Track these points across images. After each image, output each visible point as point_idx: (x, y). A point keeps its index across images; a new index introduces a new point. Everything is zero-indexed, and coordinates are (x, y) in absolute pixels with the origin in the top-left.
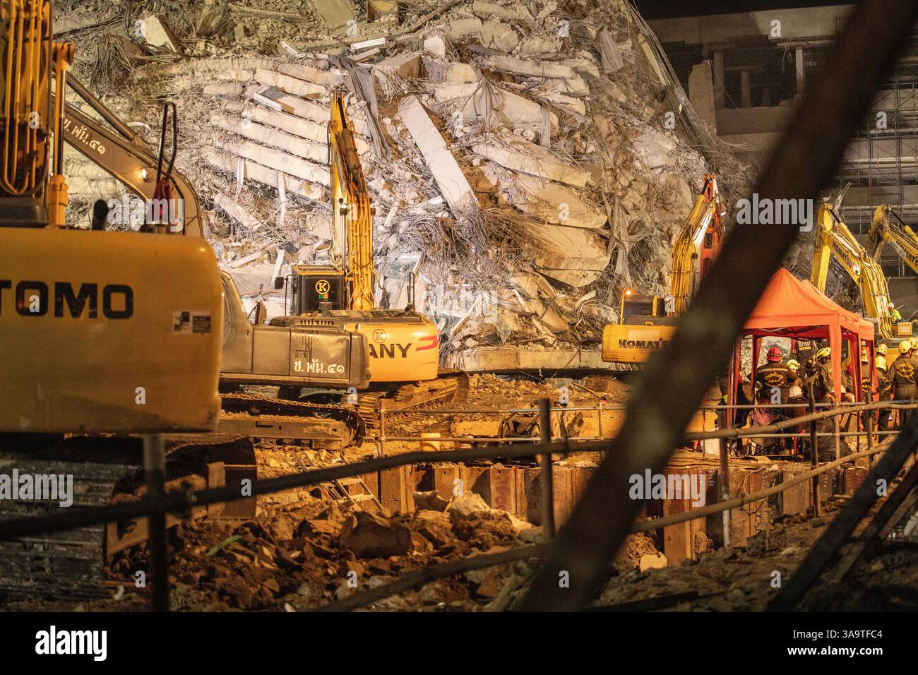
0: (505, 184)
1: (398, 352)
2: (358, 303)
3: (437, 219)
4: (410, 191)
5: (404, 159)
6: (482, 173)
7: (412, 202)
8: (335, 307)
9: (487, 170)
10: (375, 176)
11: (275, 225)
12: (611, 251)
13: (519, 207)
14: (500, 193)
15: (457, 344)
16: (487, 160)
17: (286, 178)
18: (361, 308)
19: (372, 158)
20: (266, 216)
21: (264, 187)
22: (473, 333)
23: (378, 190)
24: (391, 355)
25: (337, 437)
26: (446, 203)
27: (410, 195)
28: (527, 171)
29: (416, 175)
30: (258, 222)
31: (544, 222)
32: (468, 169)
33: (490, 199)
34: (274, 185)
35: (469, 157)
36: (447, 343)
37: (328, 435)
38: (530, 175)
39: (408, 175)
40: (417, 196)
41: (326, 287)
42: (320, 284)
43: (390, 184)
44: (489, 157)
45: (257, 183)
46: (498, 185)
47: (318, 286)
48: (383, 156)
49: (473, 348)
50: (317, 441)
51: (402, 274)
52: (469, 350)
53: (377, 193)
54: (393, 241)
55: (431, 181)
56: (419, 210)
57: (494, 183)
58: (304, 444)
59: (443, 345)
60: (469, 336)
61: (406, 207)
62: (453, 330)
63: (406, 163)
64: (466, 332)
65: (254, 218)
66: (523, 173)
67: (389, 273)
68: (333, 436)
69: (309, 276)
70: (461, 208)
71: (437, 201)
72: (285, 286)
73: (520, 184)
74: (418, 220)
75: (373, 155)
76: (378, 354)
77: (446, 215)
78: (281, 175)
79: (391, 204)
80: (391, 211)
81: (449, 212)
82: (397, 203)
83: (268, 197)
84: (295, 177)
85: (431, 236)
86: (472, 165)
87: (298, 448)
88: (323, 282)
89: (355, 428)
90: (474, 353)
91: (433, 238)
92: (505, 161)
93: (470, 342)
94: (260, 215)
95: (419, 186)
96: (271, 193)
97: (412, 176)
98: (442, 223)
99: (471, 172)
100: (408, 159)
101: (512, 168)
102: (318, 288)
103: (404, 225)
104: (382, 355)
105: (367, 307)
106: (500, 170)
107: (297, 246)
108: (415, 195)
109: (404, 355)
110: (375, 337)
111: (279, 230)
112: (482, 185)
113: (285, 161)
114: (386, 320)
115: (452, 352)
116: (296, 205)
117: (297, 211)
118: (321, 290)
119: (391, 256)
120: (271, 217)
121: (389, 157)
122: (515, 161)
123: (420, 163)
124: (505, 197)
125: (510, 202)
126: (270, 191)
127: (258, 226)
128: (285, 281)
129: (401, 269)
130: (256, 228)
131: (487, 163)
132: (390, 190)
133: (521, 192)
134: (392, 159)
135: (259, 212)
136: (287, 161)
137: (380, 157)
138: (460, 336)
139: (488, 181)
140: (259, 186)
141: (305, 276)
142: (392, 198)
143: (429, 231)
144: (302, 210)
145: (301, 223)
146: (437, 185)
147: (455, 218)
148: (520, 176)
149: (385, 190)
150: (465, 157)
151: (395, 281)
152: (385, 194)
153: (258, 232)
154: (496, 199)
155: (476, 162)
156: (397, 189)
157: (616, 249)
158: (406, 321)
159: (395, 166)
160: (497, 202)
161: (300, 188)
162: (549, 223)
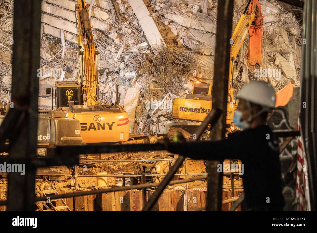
0: (181, 35)
1: (107, 127)
2: (89, 101)
3: (143, 54)
4: (131, 40)
5: (128, 22)
6: (169, 29)
7: (131, 45)
8: (76, 104)
9: (173, 27)
10: (112, 31)
11: (60, 58)
12: (239, 68)
13: (189, 47)
14: (179, 39)
15: (155, 120)
16: (173, 22)
17: (65, 33)
18: (91, 104)
19: (111, 22)
20: (55, 53)
21: (54, 38)
22: (164, 114)
23: (114, 39)
24: (104, 128)
25: (62, 173)
26: (149, 46)
27: (131, 41)
28: (193, 27)
29: (134, 31)
30: (51, 57)
31: (202, 54)
32: (162, 27)
33: (174, 42)
34: (59, 37)
35: (162, 20)
36: (150, 119)
37: (57, 173)
38: (195, 29)
39: (130, 31)
40: (135, 42)
41: (71, 93)
42: (68, 92)
43: (120, 36)
44: (173, 20)
45: (51, 36)
46: (178, 35)
47: (67, 93)
48: (116, 21)
49: (164, 121)
50: (51, 176)
51: (127, 83)
52: (162, 123)
53: (113, 41)
54: (122, 66)
55: (142, 34)
56: (134, 50)
57: (176, 34)
58: (44, 178)
59: (148, 120)
60: (162, 115)
61: (129, 47)
62: (153, 112)
63: (129, 24)
64: (160, 113)
65: (49, 55)
66: (192, 28)
67: (120, 83)
68: (60, 173)
69: (62, 87)
70: (156, 48)
71: (144, 44)
72: (51, 93)
73: (189, 34)
74: (133, 54)
75: (111, 20)
76: (97, 128)
77: (148, 52)
78: (62, 32)
79: (121, 46)
80: (120, 50)
81: (150, 50)
82: (123, 46)
83: (57, 43)
84: (70, 33)
85: (140, 63)
86: (164, 25)
87: (42, 180)
88: (70, 91)
89: (72, 169)
90: (164, 124)
91: (141, 64)
92: (182, 22)
93: (162, 119)
94: (52, 53)
95: (135, 36)
96: (58, 41)
97: (132, 31)
98: (147, 56)
99: (164, 28)
100: (130, 22)
101: (185, 26)
102: (67, 94)
103: (127, 57)
104: (99, 129)
105: (94, 103)
106: (179, 27)
107: (72, 69)
108: (133, 41)
109: (110, 129)
110: (95, 119)
111: (62, 61)
112: (169, 35)
113: (64, 24)
114: (101, 110)
115: (153, 124)
116: (72, 47)
117: (72, 50)
118: (69, 95)
119: (122, 74)
120: (58, 54)
121: (120, 22)
122: (187, 22)
123: (136, 24)
124: (181, 41)
125: (184, 44)
126: (58, 40)
127: (51, 59)
128: (51, 90)
129: (126, 81)
130: (50, 60)
131: (173, 24)
132: (121, 39)
133: (190, 38)
134: (121, 22)
135: (52, 51)
136: (66, 24)
137: (115, 21)
138: (157, 115)
139: (172, 33)
140: (52, 37)
141: (60, 87)
142: (121, 43)
143: (139, 60)
144: (75, 50)
145: (74, 57)
146: (145, 36)
147: (153, 53)
148: (190, 30)
149: (117, 39)
150: (160, 20)
151: (123, 87)
152: (117, 41)
153: (52, 62)
154: (177, 42)
155: (166, 23)
156: (124, 38)
157: (241, 68)
158: (112, 110)
159: (123, 26)
160: (177, 44)
161: (72, 39)
162: (205, 55)
